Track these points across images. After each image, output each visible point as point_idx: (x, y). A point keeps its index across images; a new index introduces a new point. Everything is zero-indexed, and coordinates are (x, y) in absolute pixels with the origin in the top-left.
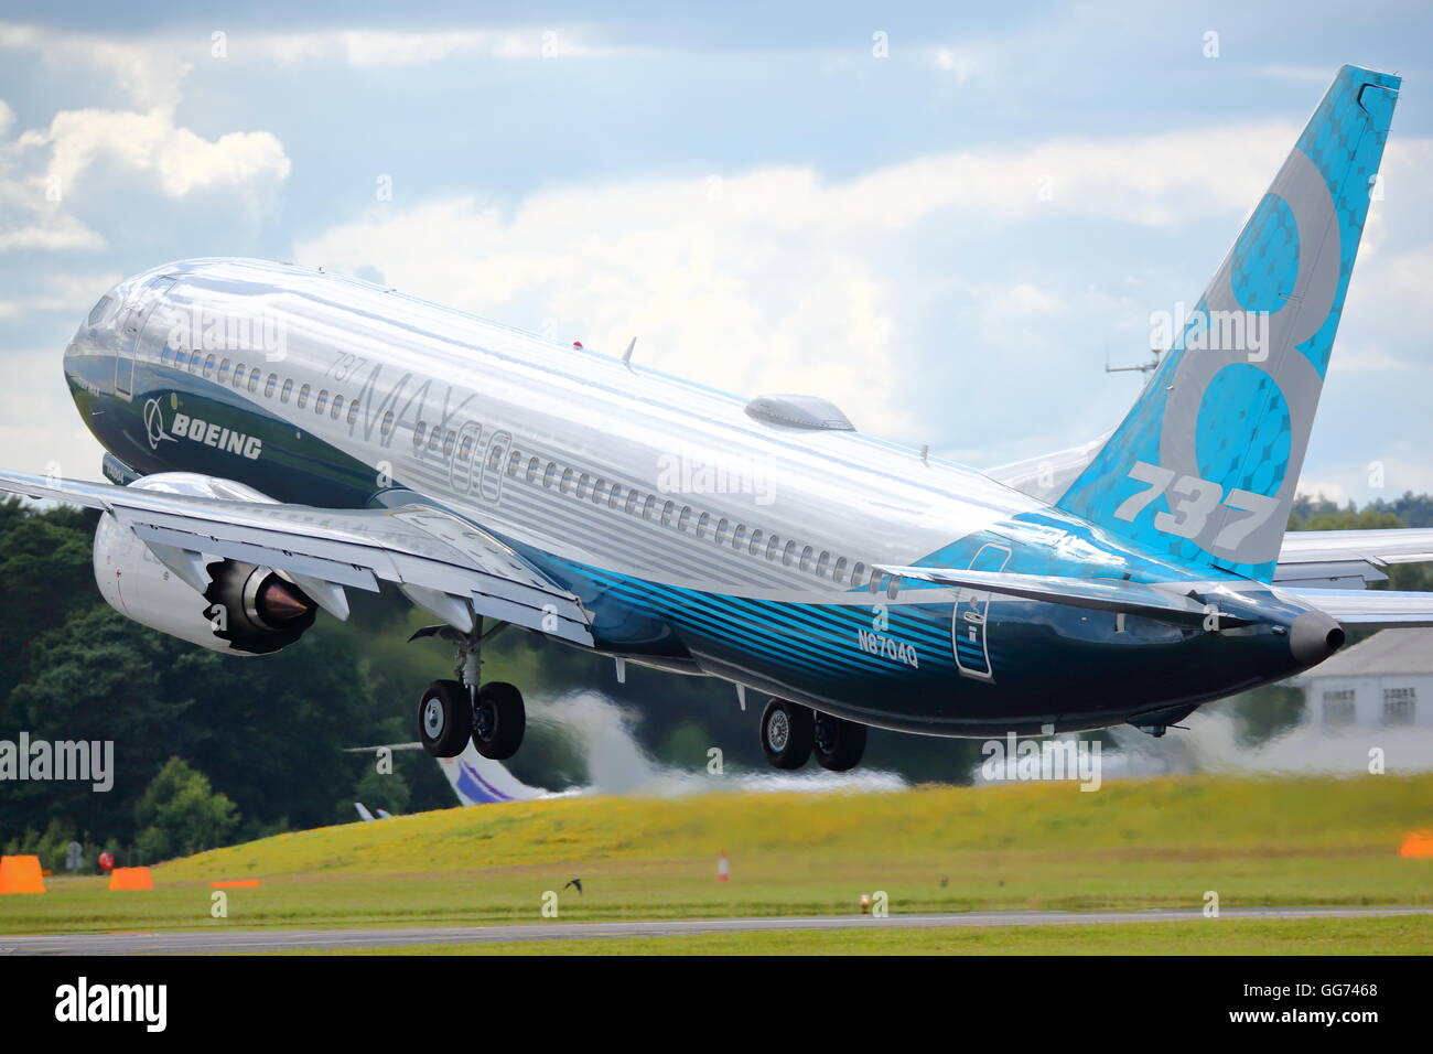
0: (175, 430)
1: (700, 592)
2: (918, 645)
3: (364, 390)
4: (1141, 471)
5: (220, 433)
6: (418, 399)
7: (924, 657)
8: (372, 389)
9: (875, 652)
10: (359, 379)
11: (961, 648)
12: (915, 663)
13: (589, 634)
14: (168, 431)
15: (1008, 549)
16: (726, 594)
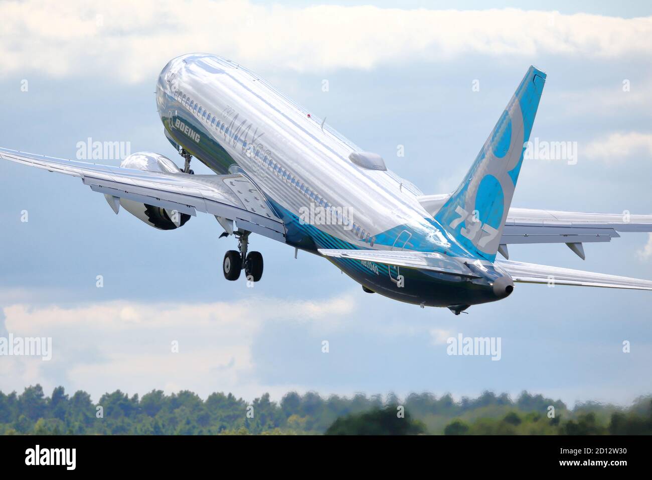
0: (176, 125)
1: (319, 230)
2: (379, 267)
3: (231, 123)
4: (459, 210)
5: (188, 129)
6: (247, 131)
7: (381, 271)
8: (234, 123)
9: (366, 266)
10: (231, 119)
11: (392, 271)
12: (377, 273)
13: (285, 238)
14: (174, 125)
15: (411, 234)
16: (327, 233)
